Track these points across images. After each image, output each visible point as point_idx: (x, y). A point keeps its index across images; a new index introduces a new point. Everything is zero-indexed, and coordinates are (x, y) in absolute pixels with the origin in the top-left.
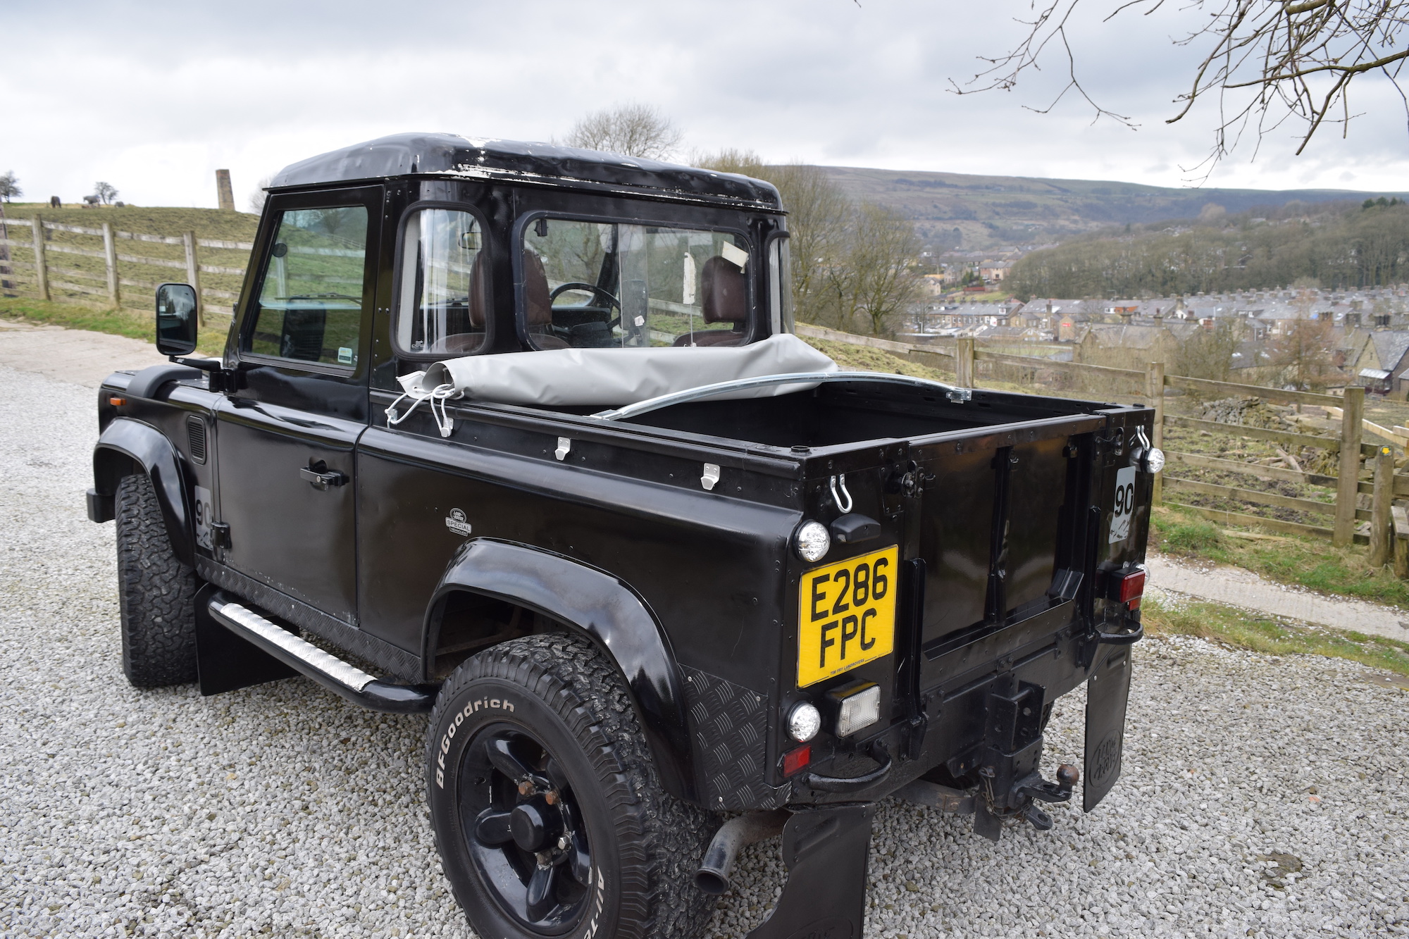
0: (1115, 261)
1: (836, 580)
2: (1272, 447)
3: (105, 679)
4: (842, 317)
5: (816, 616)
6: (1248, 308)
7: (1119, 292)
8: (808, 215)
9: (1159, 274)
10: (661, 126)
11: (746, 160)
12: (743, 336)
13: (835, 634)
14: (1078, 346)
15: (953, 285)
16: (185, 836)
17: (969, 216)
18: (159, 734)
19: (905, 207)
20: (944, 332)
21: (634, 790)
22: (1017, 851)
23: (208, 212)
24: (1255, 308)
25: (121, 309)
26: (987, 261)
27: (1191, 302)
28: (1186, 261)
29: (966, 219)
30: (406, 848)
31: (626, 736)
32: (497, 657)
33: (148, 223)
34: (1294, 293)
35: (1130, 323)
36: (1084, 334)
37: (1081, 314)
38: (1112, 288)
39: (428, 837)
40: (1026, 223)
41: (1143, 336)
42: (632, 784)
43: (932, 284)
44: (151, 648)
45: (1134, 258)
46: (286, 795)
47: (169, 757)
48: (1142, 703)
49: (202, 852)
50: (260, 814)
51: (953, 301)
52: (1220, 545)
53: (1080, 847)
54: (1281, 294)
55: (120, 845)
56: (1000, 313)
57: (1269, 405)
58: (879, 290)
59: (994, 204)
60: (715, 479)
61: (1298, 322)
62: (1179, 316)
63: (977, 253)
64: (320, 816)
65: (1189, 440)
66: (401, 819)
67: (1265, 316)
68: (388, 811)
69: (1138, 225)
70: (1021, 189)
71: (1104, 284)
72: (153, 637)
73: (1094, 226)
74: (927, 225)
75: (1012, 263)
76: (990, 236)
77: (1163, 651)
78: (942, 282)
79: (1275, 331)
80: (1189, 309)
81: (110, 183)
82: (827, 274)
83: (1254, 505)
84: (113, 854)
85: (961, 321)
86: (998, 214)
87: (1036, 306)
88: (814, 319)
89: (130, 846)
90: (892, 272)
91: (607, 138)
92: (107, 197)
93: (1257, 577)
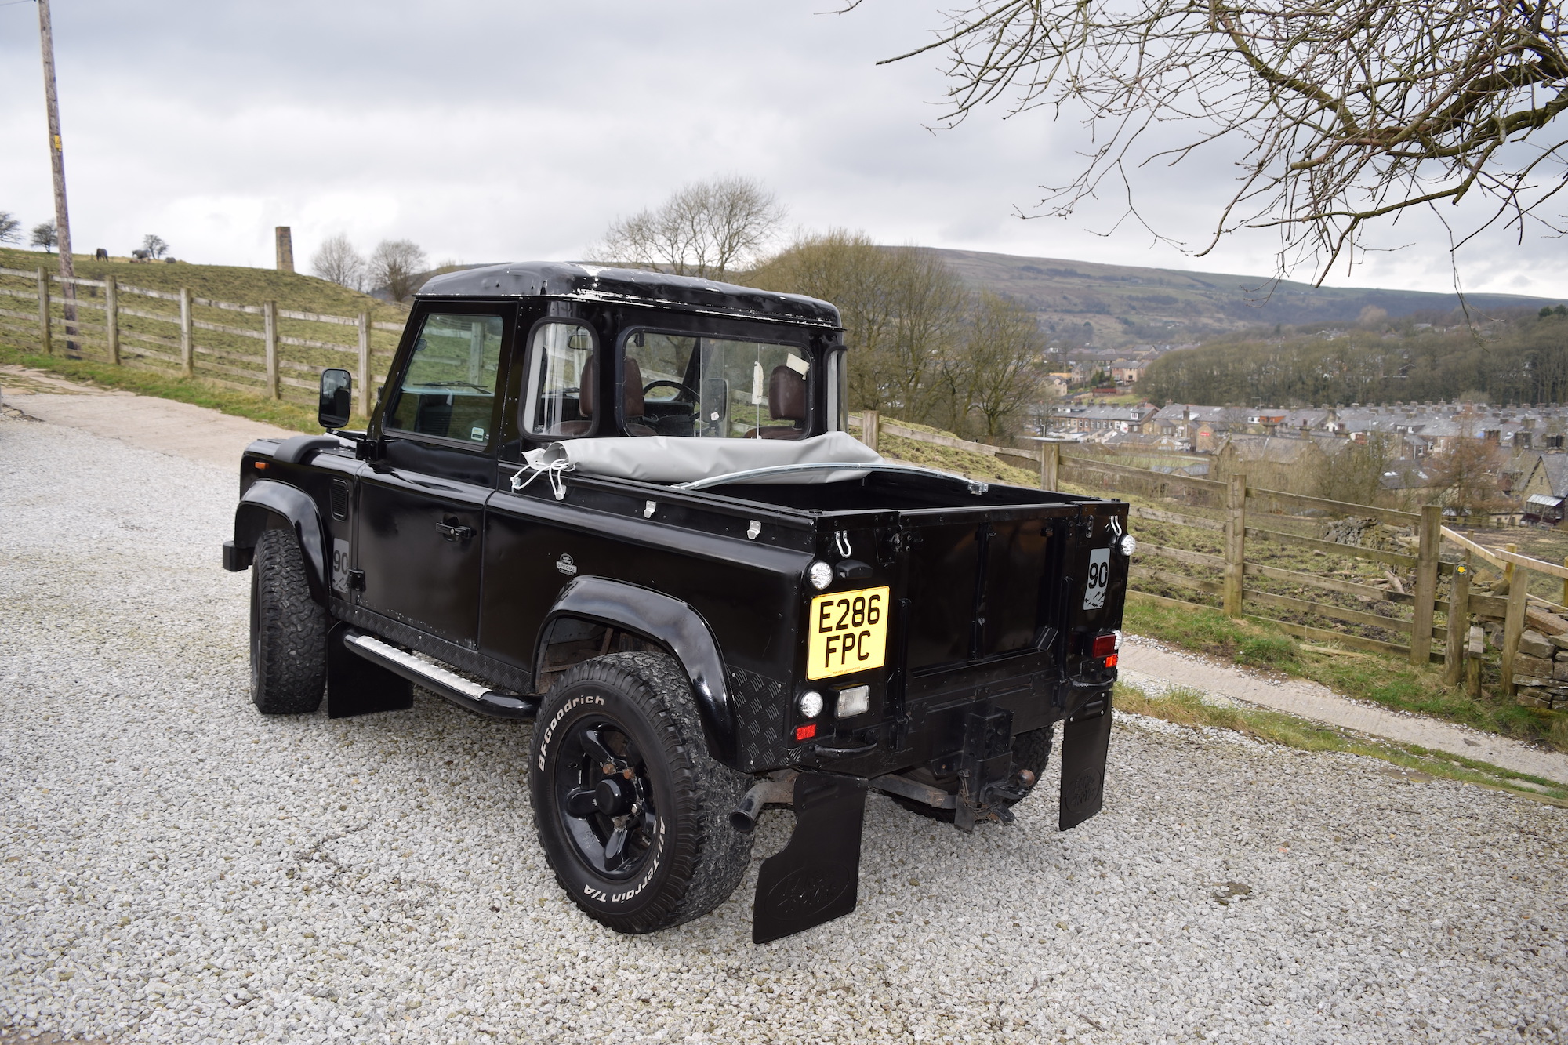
0: (1262, 365)
1: (839, 605)
2: (1381, 569)
3: (234, 708)
4: (955, 416)
5: (822, 630)
6: (1407, 422)
7: (1264, 399)
8: (921, 303)
9: (1310, 382)
10: (764, 201)
11: (856, 240)
12: (802, 432)
13: (837, 645)
14: (1215, 458)
15: (1081, 385)
16: (323, 819)
17: (1102, 309)
18: (290, 750)
19: (1031, 297)
20: (1068, 437)
21: (690, 758)
22: (1008, 866)
23: (268, 272)
24: (1415, 423)
25: (194, 378)
26: (1119, 360)
27: (1344, 413)
28: (1340, 368)
29: (1099, 312)
30: (504, 837)
31: (686, 720)
32: (592, 665)
33: (202, 282)
34: (1459, 408)
35: (1273, 434)
36: (1222, 445)
37: (1222, 423)
38: (1257, 395)
39: (529, 813)
40: (1165, 319)
41: (1287, 450)
42: (688, 754)
43: (1057, 384)
44: (284, 678)
45: (1283, 363)
46: (403, 796)
47: (301, 766)
48: (1155, 774)
49: (339, 830)
50: (383, 809)
51: (1080, 403)
52: (1295, 659)
53: (1063, 867)
54: (1445, 408)
55: (271, 822)
56: (1132, 418)
57: (1385, 526)
58: (996, 388)
59: (1130, 298)
60: (757, 532)
61: (1459, 440)
62: (1331, 429)
63: (1109, 351)
64: (432, 812)
65: (1299, 559)
66: (499, 818)
67: (1426, 432)
68: (487, 813)
69: (1289, 326)
70: (1161, 282)
71: (1248, 390)
72: (287, 668)
73: (1240, 325)
74: (1055, 318)
75: (1147, 363)
76: (1125, 332)
77: (1194, 738)
78: (1068, 381)
79: (1436, 450)
80: (1341, 422)
81: (160, 237)
82: (940, 368)
83: (1343, 623)
84: (267, 827)
85: (1088, 425)
86: (1134, 308)
87: (1172, 411)
88: (924, 417)
89: (281, 823)
90: (1011, 368)
91: (705, 211)
92: (156, 252)
93: (1328, 691)
